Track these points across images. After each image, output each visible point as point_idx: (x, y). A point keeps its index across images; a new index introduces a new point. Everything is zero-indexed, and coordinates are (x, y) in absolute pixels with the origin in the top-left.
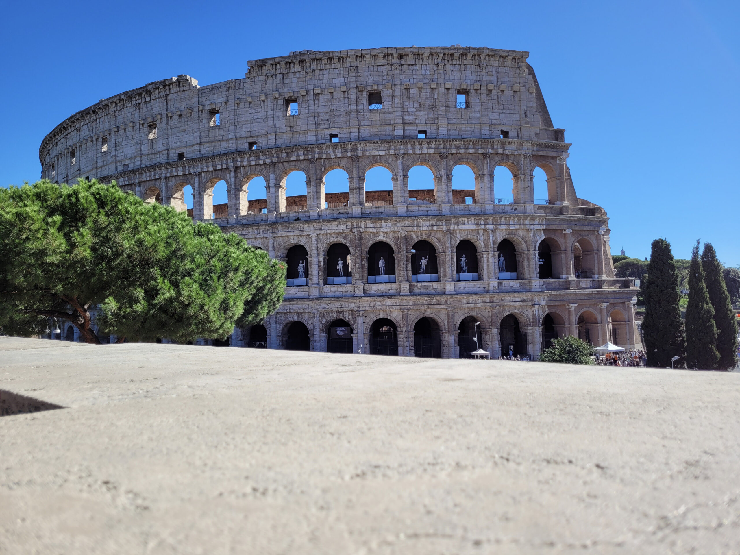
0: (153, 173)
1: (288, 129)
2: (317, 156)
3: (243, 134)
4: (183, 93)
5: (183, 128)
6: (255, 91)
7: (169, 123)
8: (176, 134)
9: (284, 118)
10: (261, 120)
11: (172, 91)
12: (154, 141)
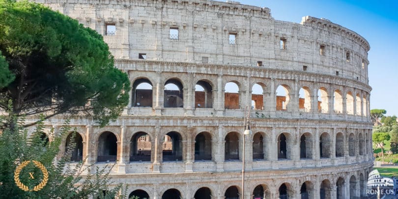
0: (238, 71)
4: (263, 20)
5: (262, 44)
7: (251, 37)
8: (256, 47)
11: (255, 15)
12: (236, 46)
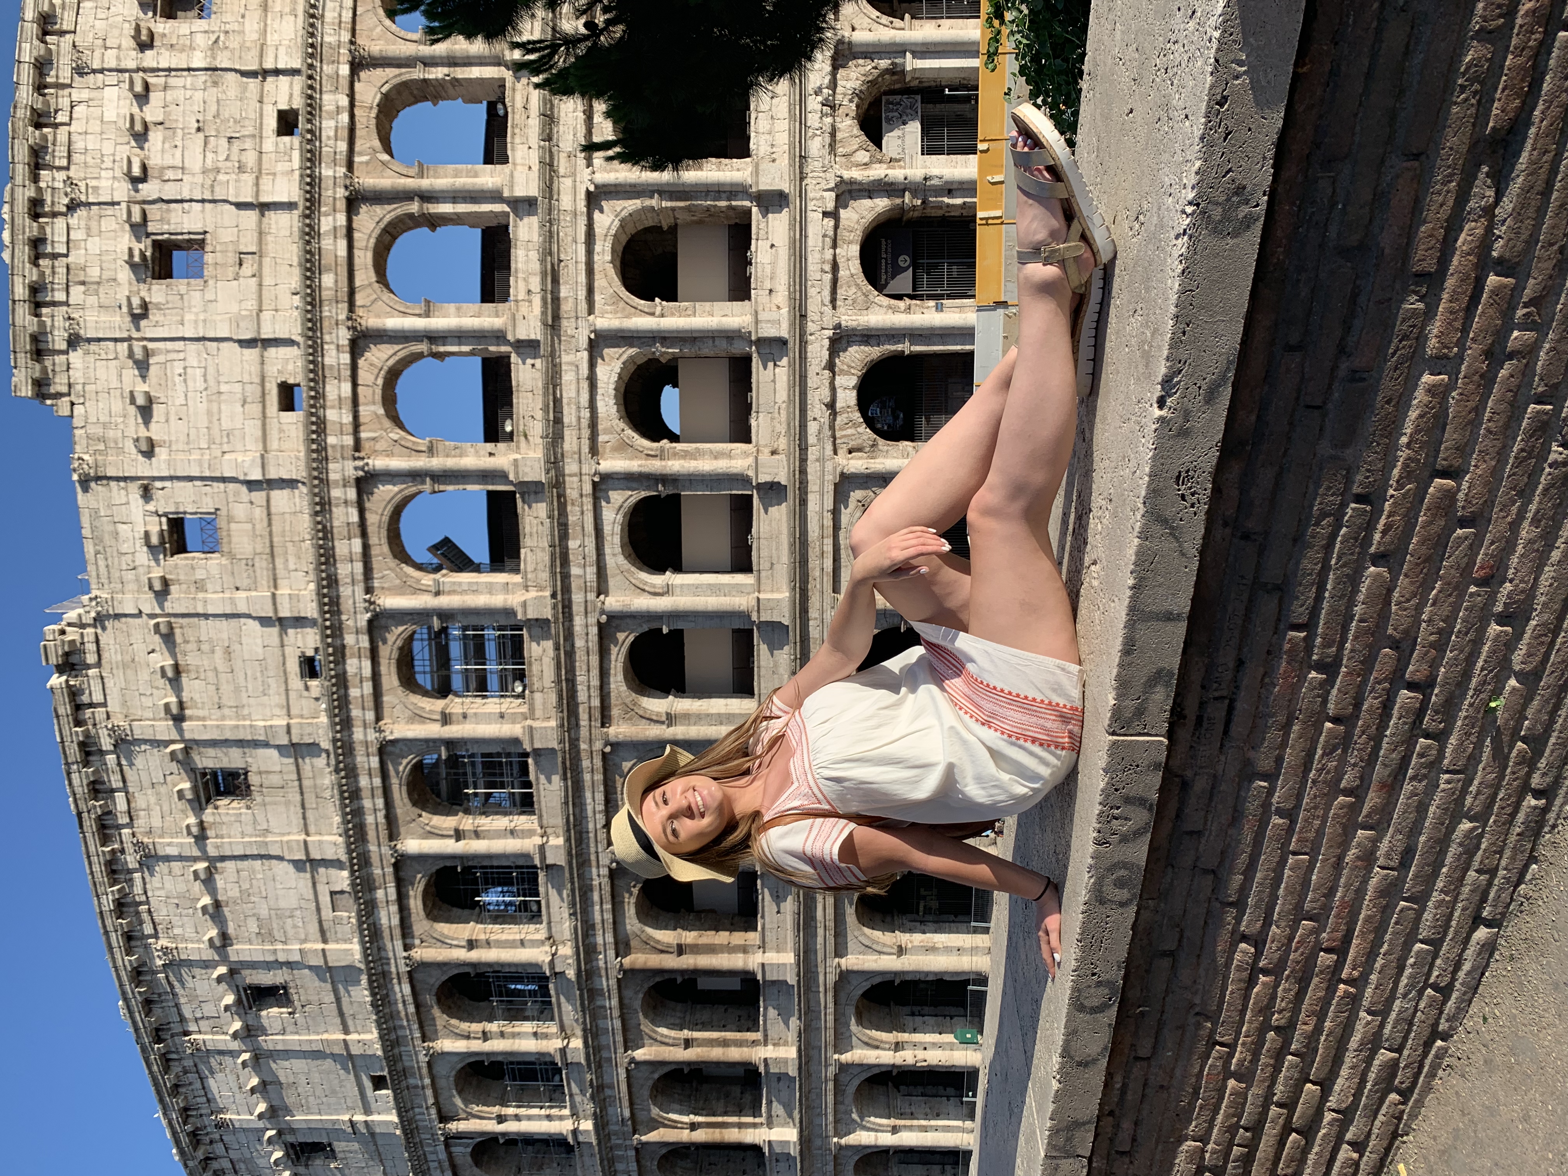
0: (365, 782)
1: (248, 269)
2: (342, 170)
3: (253, 428)
4: (105, 656)
5: (219, 660)
6: (115, 384)
7: (201, 713)
9: (211, 282)
10: (210, 361)
11: (98, 697)
